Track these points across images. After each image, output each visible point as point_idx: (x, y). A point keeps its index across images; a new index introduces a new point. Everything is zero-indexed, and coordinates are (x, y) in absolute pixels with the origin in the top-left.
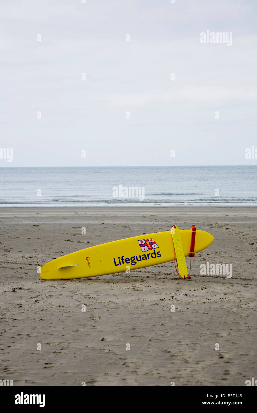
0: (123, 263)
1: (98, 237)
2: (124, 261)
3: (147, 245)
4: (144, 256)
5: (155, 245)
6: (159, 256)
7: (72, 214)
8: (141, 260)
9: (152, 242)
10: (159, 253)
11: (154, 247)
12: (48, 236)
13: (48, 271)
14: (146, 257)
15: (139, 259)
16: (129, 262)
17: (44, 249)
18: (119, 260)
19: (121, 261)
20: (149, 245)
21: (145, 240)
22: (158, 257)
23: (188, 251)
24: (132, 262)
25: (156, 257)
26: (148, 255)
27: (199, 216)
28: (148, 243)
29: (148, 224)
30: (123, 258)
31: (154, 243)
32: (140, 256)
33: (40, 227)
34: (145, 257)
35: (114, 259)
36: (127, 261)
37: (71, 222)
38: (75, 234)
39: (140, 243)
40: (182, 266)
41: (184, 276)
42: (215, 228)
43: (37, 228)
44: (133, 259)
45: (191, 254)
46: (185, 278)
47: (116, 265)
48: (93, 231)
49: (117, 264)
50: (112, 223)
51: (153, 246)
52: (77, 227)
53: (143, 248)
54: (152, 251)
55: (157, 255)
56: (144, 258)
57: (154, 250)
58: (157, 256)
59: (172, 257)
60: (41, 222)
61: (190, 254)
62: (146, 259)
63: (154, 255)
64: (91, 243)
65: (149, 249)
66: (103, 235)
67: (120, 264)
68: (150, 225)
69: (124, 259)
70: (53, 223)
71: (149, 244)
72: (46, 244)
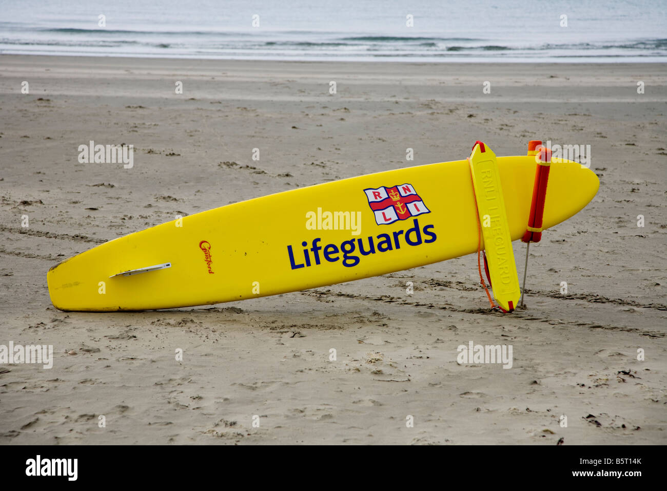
0: (318, 262)
1: (191, 136)
2: (321, 253)
3: (393, 205)
4: (384, 239)
5: (419, 204)
6: (430, 238)
7: (121, 73)
8: (372, 251)
9: (408, 193)
10: (429, 230)
11: (414, 212)
12: (72, 132)
13: (77, 284)
14: (388, 241)
15: (367, 248)
16: (337, 259)
17: (64, 172)
18: (306, 252)
19: (312, 255)
20: (399, 205)
21: (385, 188)
22: (427, 241)
23: (522, 224)
24: (346, 257)
25: (419, 242)
26: (396, 235)
27: (385, 83)
28: (396, 198)
29: (289, 102)
30: (319, 244)
31: (416, 198)
32: (370, 239)
33: (52, 105)
34: (388, 243)
35: (290, 248)
36: (330, 252)
37: (121, 93)
38: (136, 127)
39: (372, 199)
40: (502, 271)
41: (510, 303)
42: (442, 113)
43: (46, 106)
44: (348, 247)
45: (532, 233)
46: (512, 310)
47: (294, 266)
48: (176, 118)
49: (296, 264)
50: (210, 97)
51: (411, 206)
52: (136, 107)
53: (379, 214)
54: (408, 224)
55: (424, 237)
56: (385, 246)
57: (416, 222)
58: (423, 241)
59: (471, 241)
60: (54, 90)
61: (528, 232)
62: (390, 248)
63: (413, 237)
64: (179, 155)
65: (400, 218)
66: (200, 130)
67: (309, 264)
68: (296, 104)
69: (320, 248)
70: (81, 93)
71: (400, 201)
72: (67, 155)
